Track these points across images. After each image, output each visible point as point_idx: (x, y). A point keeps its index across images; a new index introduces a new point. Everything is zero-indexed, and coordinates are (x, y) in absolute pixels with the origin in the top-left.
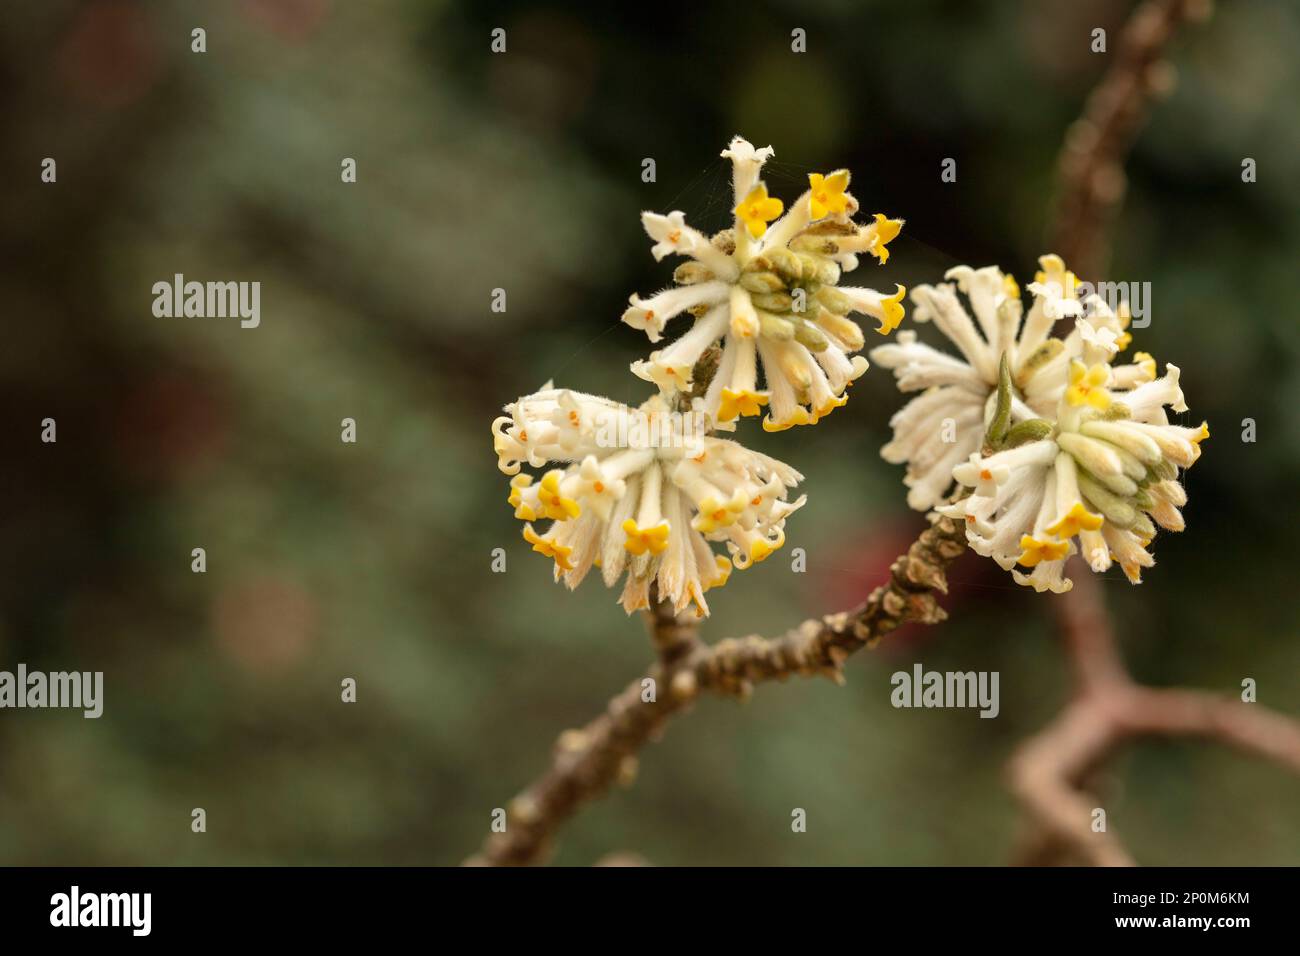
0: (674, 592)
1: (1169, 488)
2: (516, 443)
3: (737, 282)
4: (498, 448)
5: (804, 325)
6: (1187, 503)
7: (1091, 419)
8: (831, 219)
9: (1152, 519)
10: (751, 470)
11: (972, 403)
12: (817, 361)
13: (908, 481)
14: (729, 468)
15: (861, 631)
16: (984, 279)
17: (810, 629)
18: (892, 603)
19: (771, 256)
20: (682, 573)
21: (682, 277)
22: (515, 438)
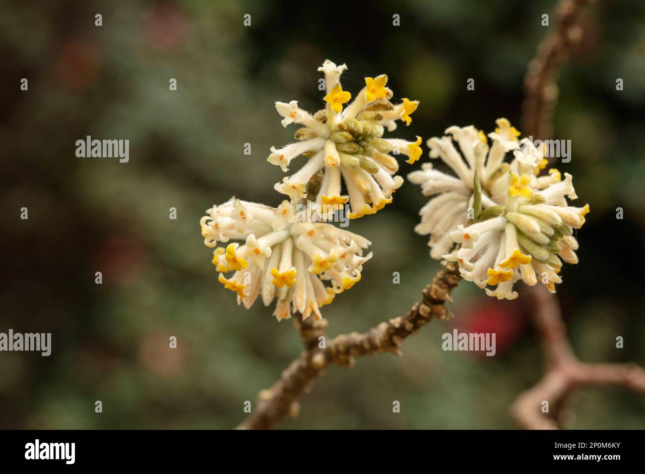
0: (301, 307)
1: (569, 240)
2: (213, 230)
3: (329, 138)
4: (203, 233)
5: (365, 160)
6: (579, 248)
7: (523, 204)
8: (378, 102)
9: (560, 257)
10: (340, 239)
11: (462, 200)
12: (375, 180)
13: (430, 244)
14: (328, 238)
15: (409, 326)
16: (466, 133)
17: (383, 327)
18: (424, 310)
19: (346, 123)
20: (305, 297)
21: (298, 137)
22: (213, 228)
